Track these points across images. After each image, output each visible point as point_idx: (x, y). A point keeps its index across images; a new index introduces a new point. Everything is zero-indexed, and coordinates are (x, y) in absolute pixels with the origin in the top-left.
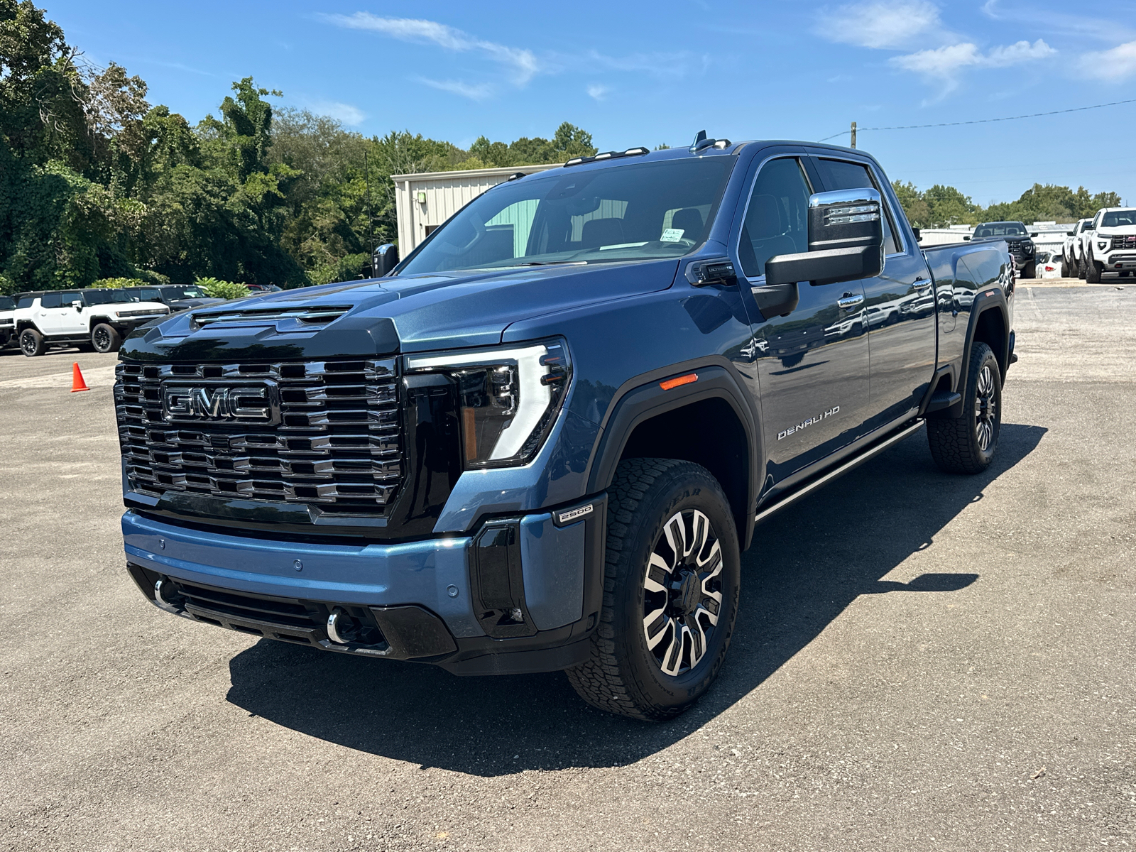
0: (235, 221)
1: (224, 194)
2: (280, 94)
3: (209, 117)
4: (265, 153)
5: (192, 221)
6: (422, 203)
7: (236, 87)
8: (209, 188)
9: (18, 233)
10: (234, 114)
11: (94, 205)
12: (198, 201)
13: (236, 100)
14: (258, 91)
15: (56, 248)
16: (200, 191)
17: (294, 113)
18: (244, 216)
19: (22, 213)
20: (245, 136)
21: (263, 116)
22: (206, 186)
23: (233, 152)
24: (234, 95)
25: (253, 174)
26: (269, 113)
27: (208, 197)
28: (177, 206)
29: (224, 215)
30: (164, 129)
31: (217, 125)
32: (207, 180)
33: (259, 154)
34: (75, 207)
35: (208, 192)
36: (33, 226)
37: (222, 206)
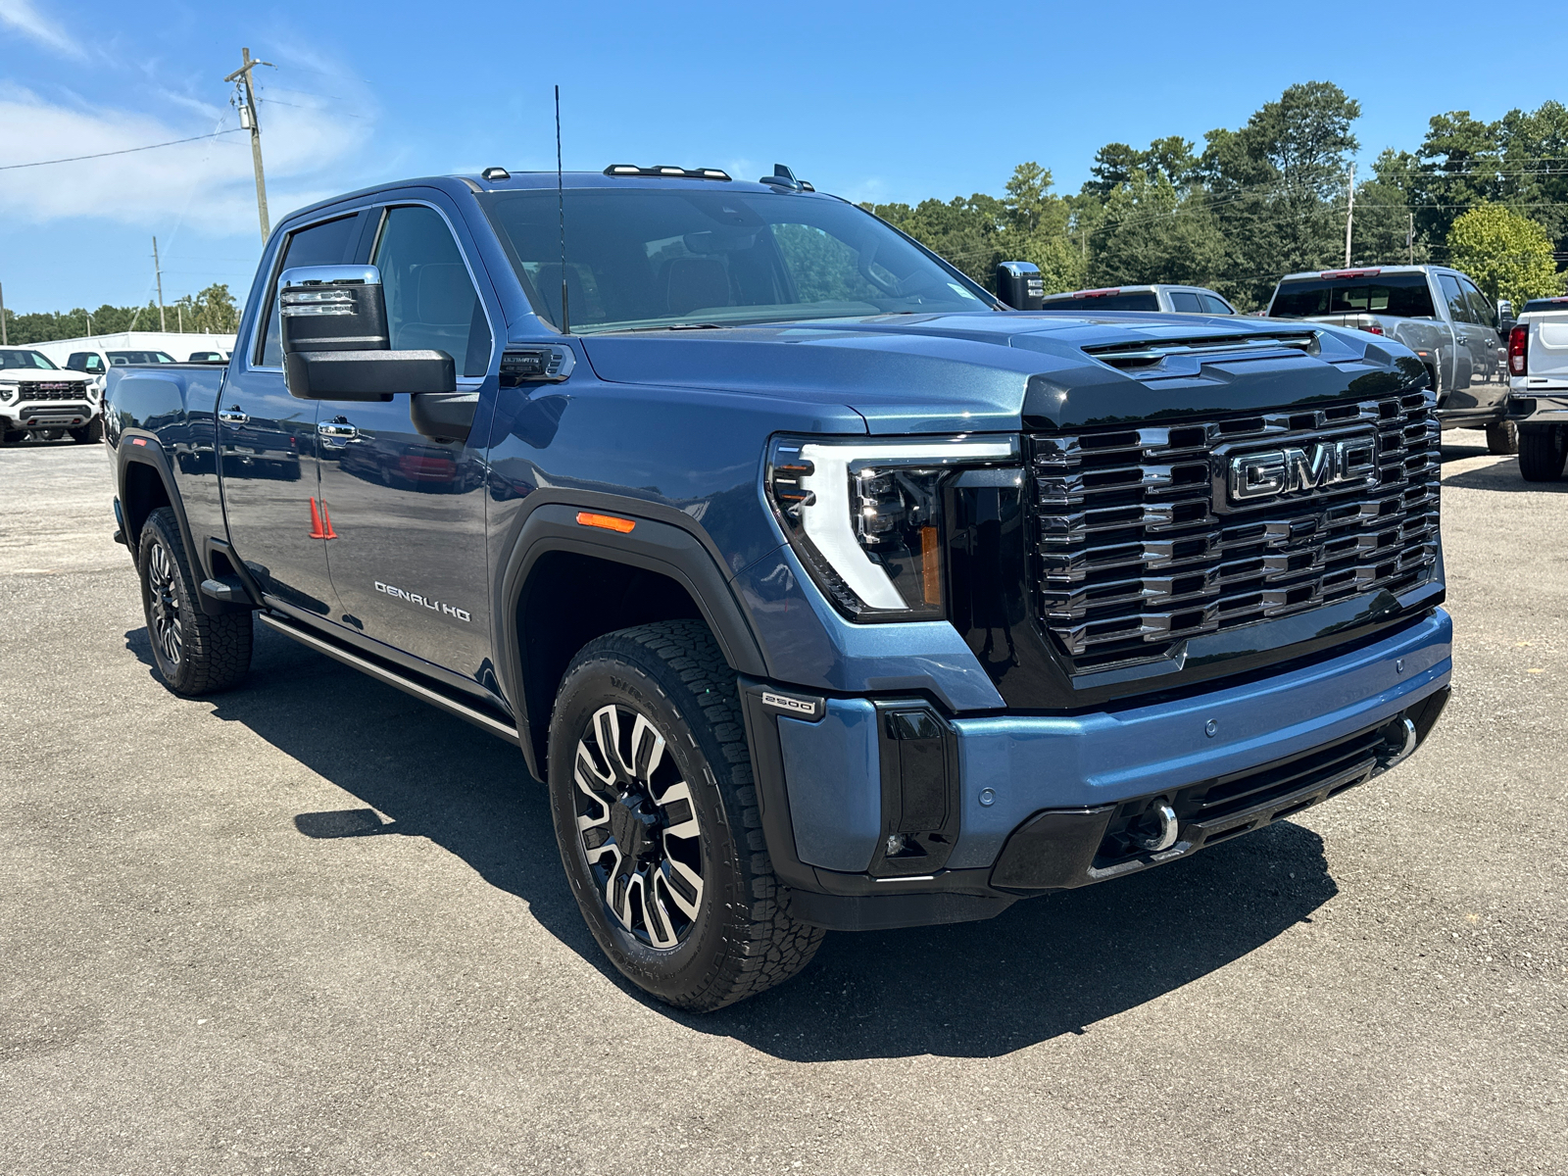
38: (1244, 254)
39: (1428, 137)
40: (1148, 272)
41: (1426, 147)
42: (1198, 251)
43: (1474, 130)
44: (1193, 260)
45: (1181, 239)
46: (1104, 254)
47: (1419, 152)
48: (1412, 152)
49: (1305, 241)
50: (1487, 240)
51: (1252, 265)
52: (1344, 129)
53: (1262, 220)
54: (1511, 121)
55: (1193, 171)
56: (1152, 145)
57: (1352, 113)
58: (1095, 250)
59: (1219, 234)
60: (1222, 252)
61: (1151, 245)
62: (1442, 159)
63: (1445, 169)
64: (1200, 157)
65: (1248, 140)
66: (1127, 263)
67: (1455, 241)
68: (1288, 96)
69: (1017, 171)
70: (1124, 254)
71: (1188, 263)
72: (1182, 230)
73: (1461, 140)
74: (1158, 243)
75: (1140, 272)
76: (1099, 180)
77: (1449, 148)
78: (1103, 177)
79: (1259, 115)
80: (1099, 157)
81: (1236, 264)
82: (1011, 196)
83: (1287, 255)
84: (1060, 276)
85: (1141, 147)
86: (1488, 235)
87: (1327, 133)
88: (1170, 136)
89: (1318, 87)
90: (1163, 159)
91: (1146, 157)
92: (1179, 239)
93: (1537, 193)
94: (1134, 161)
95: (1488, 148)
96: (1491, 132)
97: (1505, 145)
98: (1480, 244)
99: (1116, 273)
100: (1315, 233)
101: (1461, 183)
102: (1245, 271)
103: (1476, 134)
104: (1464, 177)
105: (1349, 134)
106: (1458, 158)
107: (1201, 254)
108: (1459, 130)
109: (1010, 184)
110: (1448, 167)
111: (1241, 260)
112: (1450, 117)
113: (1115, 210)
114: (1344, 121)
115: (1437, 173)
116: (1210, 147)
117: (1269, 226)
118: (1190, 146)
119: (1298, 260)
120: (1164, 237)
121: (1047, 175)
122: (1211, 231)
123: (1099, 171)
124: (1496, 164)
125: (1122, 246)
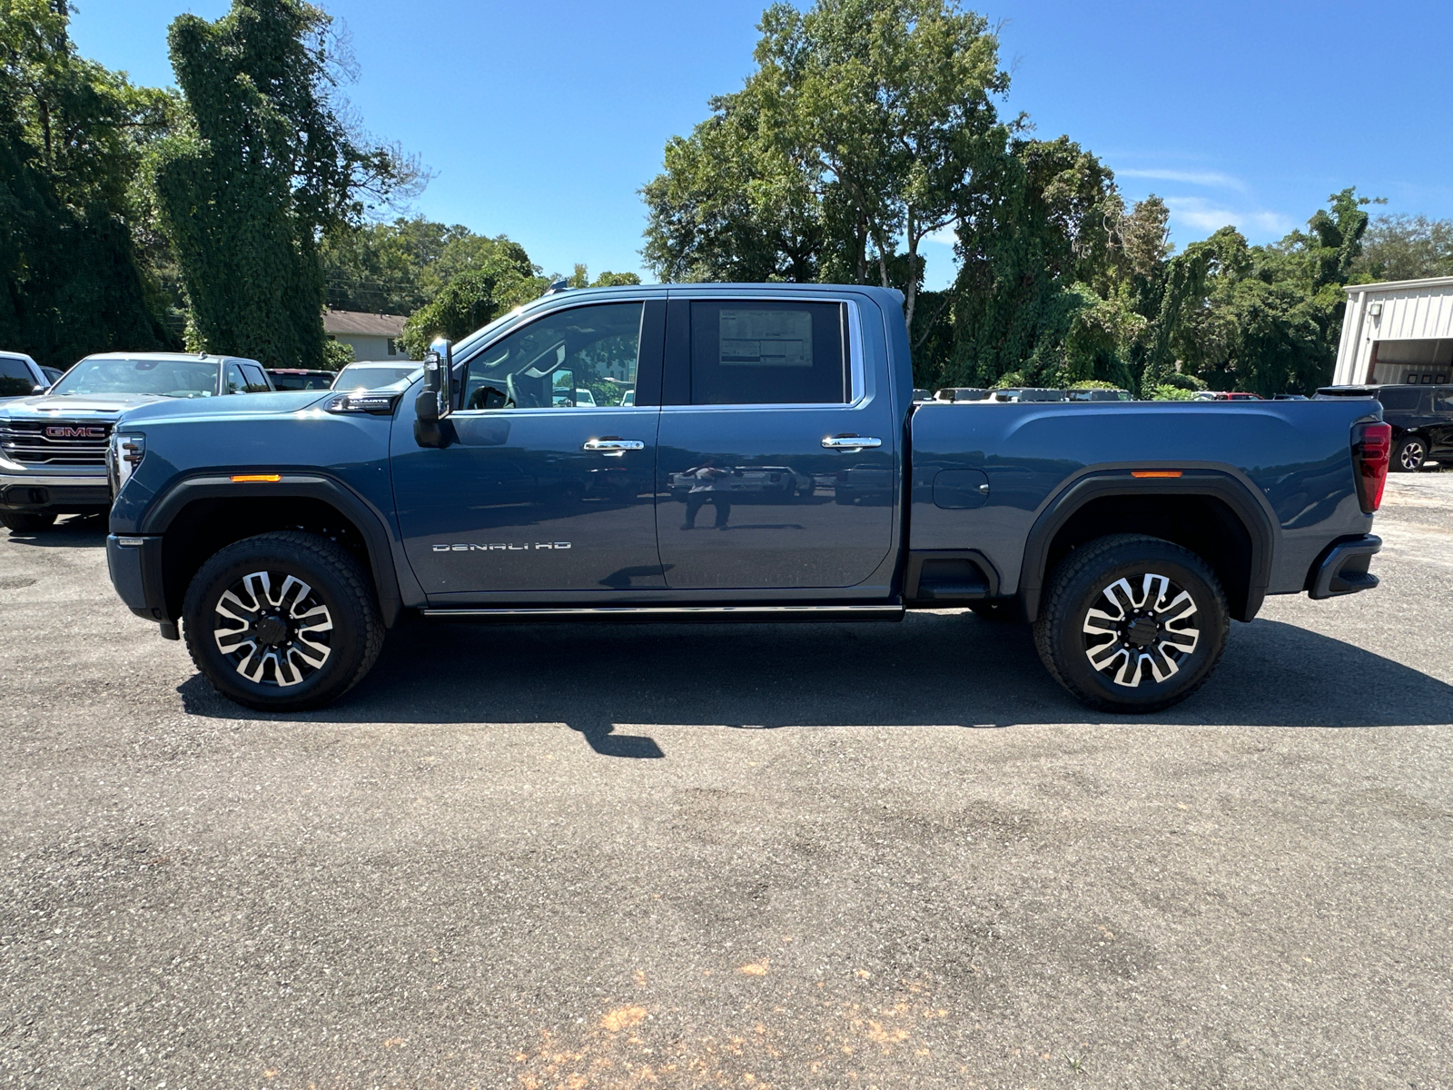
0: (1291, 332)
1: (1285, 306)
2: (1385, 201)
3: (1296, 232)
4: (1348, 263)
5: (1245, 331)
6: (1375, 316)
7: (1333, 199)
8: (1270, 301)
9: (1038, 341)
10: (1324, 226)
11: (1095, 319)
12: (1255, 313)
13: (1329, 211)
14: (1357, 200)
15: (1062, 354)
16: (1258, 303)
17: (1405, 219)
18: (1306, 326)
19: (1044, 325)
20: (1328, 248)
21: (1356, 225)
22: (1268, 298)
23: (1313, 265)
24: (1328, 208)
25: (1327, 285)
26: (1364, 222)
27: (1266, 309)
28: (1231, 318)
29: (1280, 326)
30: (1221, 248)
31: (1301, 238)
32: (1270, 294)
33: (1341, 265)
34: (1081, 321)
35: (1266, 305)
36: (1050, 336)
37: (1279, 317)
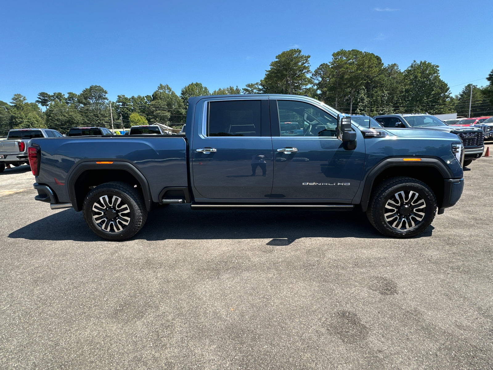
38: (87, 120)
39: (117, 99)
40: (63, 122)
41: (117, 101)
42: (76, 118)
43: (126, 99)
44: (75, 120)
45: (71, 116)
46: (50, 118)
47: (116, 102)
48: (115, 102)
49: (100, 118)
50: (136, 120)
51: (89, 122)
52: (105, 96)
53: (90, 113)
54: (133, 98)
55: (66, 101)
56: (54, 94)
57: (106, 93)
58: (47, 117)
59: (80, 115)
60: (82, 119)
61: (63, 116)
62: (121, 104)
63: (122, 106)
64: (67, 98)
65: (83, 95)
66: (57, 120)
67: (131, 119)
68: (91, 88)
69: (14, 95)
70: (56, 118)
71: (74, 121)
72: (70, 114)
73: (124, 100)
74: (65, 116)
75: (61, 122)
76: (40, 100)
77: (122, 102)
78: (41, 100)
79: (84, 90)
80: (39, 95)
81: (86, 122)
82: (14, 102)
83: (97, 120)
84: (38, 122)
85: (51, 94)
86: (137, 119)
87: (101, 96)
88: (58, 92)
89: (97, 86)
90: (57, 97)
91: (53, 96)
92: (70, 116)
93: (140, 112)
94: (49, 96)
95: (130, 102)
96: (130, 99)
97: (132, 102)
98: (135, 120)
99: (55, 122)
100: (102, 116)
101: (126, 109)
102: (87, 123)
103: (127, 100)
104: (126, 107)
105: (106, 97)
106: (124, 104)
107: (77, 119)
108: (123, 98)
109: (13, 98)
110: (122, 105)
111: (86, 121)
112: (121, 96)
113: (51, 108)
114: (104, 94)
115: (120, 106)
116: (69, 96)
117: (92, 114)
118: (64, 95)
119: (100, 122)
120: (66, 115)
121: (24, 97)
122: (78, 114)
123: (40, 98)
124: (131, 106)
125: (55, 116)
